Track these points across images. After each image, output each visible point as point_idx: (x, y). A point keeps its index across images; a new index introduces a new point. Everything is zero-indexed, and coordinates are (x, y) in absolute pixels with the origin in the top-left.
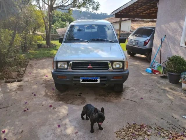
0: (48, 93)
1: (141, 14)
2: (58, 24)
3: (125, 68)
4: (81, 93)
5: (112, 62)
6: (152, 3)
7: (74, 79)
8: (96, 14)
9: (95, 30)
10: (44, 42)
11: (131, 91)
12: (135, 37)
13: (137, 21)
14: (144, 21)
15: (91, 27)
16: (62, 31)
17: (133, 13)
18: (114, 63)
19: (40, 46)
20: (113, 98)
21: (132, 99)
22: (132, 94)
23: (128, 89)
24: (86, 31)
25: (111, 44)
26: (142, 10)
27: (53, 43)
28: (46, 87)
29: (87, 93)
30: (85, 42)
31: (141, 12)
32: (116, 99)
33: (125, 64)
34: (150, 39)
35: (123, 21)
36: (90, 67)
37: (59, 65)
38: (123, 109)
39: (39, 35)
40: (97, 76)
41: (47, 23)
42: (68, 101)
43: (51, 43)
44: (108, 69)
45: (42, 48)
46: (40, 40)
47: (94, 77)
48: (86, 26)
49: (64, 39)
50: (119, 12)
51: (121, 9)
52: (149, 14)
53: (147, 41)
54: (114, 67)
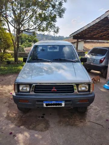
0: (11, 115)
1: (95, 36)
2: (26, 44)
3: (91, 91)
4: (44, 114)
5: (77, 85)
6: (105, 27)
7: (37, 103)
8: (56, 36)
9: (57, 50)
10: (13, 59)
11: (95, 111)
12: (91, 56)
13: (88, 42)
14: (93, 42)
15: (54, 47)
16: (28, 50)
17: (88, 35)
18: (80, 86)
19: (9, 63)
20: (77, 120)
21: (98, 122)
22: (96, 114)
23: (91, 108)
24: (49, 50)
25: (74, 63)
26: (96, 33)
27: (21, 60)
28: (9, 107)
29: (51, 114)
30: (48, 62)
31: (95, 35)
32: (81, 122)
33: (91, 86)
34: (105, 58)
35: (80, 41)
36: (54, 91)
37: (21, 88)
38: (90, 136)
39: (9, 53)
40: (62, 100)
41: (15, 43)
42: (31, 125)
43: (19, 60)
44: (74, 92)
45: (10, 64)
46: (9, 57)
47: (59, 101)
48: (49, 47)
49: (27, 59)
50: (76, 34)
51: (78, 32)
52: (101, 36)
53: (103, 59)
54: (80, 89)
